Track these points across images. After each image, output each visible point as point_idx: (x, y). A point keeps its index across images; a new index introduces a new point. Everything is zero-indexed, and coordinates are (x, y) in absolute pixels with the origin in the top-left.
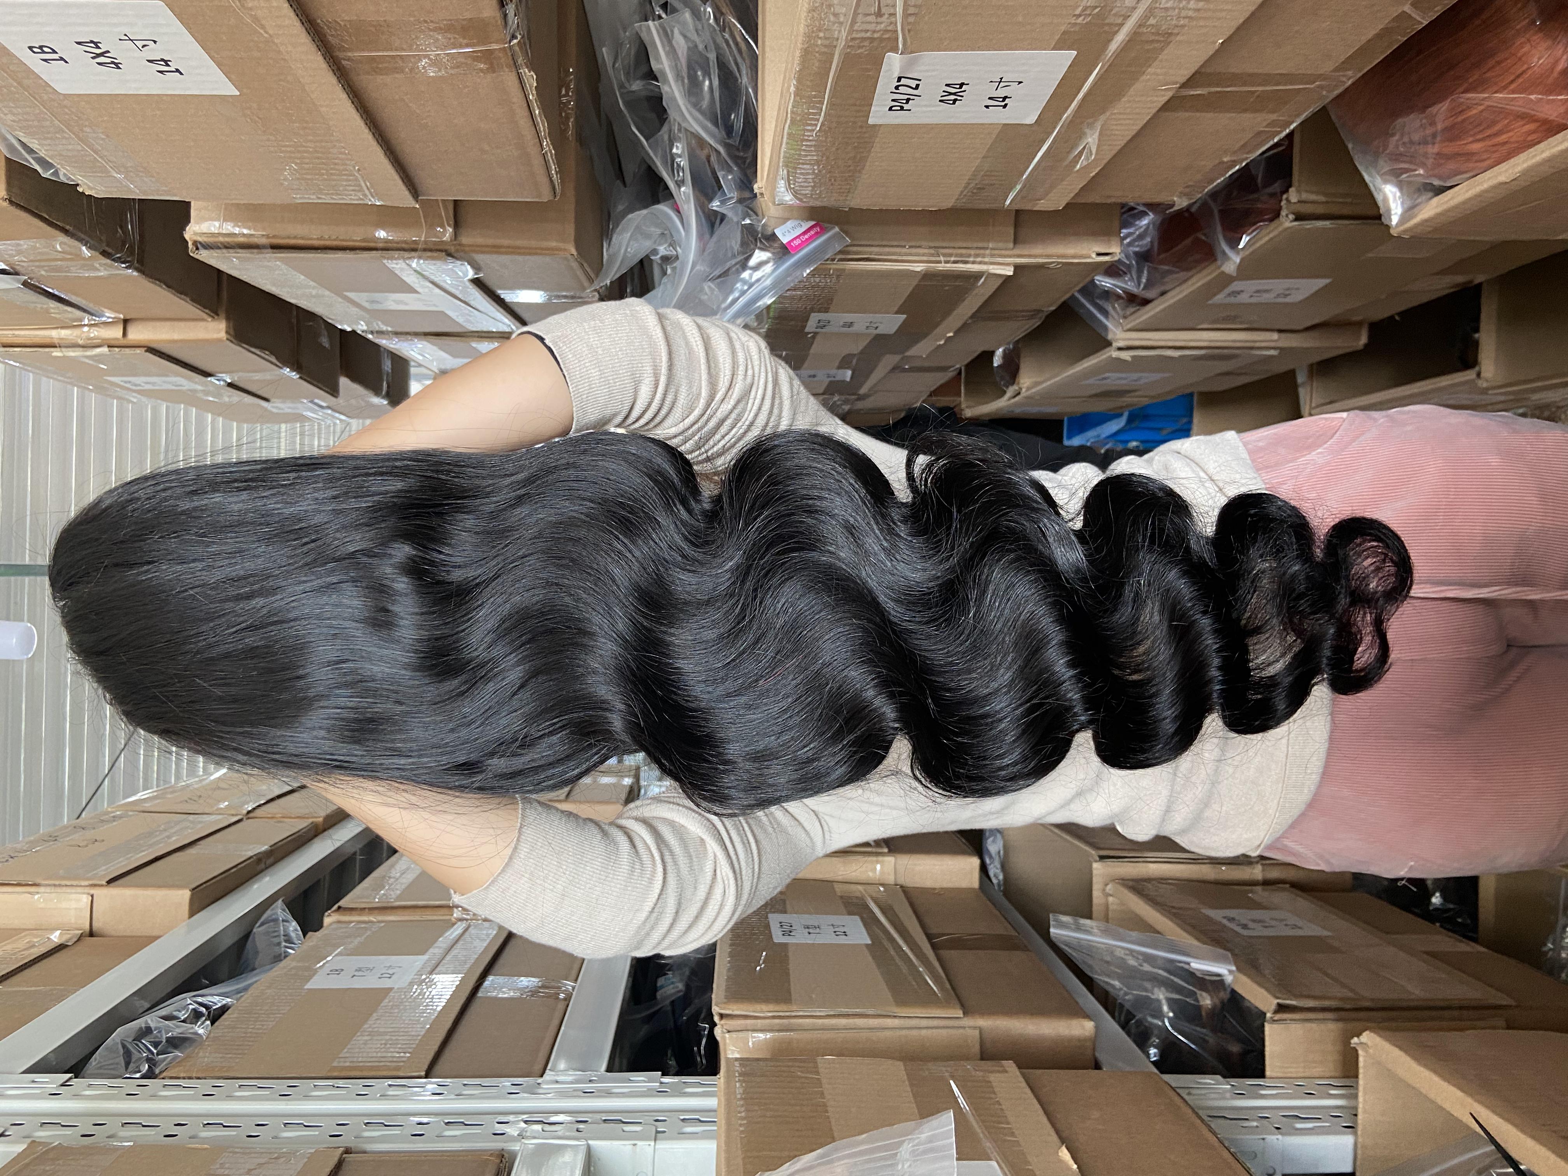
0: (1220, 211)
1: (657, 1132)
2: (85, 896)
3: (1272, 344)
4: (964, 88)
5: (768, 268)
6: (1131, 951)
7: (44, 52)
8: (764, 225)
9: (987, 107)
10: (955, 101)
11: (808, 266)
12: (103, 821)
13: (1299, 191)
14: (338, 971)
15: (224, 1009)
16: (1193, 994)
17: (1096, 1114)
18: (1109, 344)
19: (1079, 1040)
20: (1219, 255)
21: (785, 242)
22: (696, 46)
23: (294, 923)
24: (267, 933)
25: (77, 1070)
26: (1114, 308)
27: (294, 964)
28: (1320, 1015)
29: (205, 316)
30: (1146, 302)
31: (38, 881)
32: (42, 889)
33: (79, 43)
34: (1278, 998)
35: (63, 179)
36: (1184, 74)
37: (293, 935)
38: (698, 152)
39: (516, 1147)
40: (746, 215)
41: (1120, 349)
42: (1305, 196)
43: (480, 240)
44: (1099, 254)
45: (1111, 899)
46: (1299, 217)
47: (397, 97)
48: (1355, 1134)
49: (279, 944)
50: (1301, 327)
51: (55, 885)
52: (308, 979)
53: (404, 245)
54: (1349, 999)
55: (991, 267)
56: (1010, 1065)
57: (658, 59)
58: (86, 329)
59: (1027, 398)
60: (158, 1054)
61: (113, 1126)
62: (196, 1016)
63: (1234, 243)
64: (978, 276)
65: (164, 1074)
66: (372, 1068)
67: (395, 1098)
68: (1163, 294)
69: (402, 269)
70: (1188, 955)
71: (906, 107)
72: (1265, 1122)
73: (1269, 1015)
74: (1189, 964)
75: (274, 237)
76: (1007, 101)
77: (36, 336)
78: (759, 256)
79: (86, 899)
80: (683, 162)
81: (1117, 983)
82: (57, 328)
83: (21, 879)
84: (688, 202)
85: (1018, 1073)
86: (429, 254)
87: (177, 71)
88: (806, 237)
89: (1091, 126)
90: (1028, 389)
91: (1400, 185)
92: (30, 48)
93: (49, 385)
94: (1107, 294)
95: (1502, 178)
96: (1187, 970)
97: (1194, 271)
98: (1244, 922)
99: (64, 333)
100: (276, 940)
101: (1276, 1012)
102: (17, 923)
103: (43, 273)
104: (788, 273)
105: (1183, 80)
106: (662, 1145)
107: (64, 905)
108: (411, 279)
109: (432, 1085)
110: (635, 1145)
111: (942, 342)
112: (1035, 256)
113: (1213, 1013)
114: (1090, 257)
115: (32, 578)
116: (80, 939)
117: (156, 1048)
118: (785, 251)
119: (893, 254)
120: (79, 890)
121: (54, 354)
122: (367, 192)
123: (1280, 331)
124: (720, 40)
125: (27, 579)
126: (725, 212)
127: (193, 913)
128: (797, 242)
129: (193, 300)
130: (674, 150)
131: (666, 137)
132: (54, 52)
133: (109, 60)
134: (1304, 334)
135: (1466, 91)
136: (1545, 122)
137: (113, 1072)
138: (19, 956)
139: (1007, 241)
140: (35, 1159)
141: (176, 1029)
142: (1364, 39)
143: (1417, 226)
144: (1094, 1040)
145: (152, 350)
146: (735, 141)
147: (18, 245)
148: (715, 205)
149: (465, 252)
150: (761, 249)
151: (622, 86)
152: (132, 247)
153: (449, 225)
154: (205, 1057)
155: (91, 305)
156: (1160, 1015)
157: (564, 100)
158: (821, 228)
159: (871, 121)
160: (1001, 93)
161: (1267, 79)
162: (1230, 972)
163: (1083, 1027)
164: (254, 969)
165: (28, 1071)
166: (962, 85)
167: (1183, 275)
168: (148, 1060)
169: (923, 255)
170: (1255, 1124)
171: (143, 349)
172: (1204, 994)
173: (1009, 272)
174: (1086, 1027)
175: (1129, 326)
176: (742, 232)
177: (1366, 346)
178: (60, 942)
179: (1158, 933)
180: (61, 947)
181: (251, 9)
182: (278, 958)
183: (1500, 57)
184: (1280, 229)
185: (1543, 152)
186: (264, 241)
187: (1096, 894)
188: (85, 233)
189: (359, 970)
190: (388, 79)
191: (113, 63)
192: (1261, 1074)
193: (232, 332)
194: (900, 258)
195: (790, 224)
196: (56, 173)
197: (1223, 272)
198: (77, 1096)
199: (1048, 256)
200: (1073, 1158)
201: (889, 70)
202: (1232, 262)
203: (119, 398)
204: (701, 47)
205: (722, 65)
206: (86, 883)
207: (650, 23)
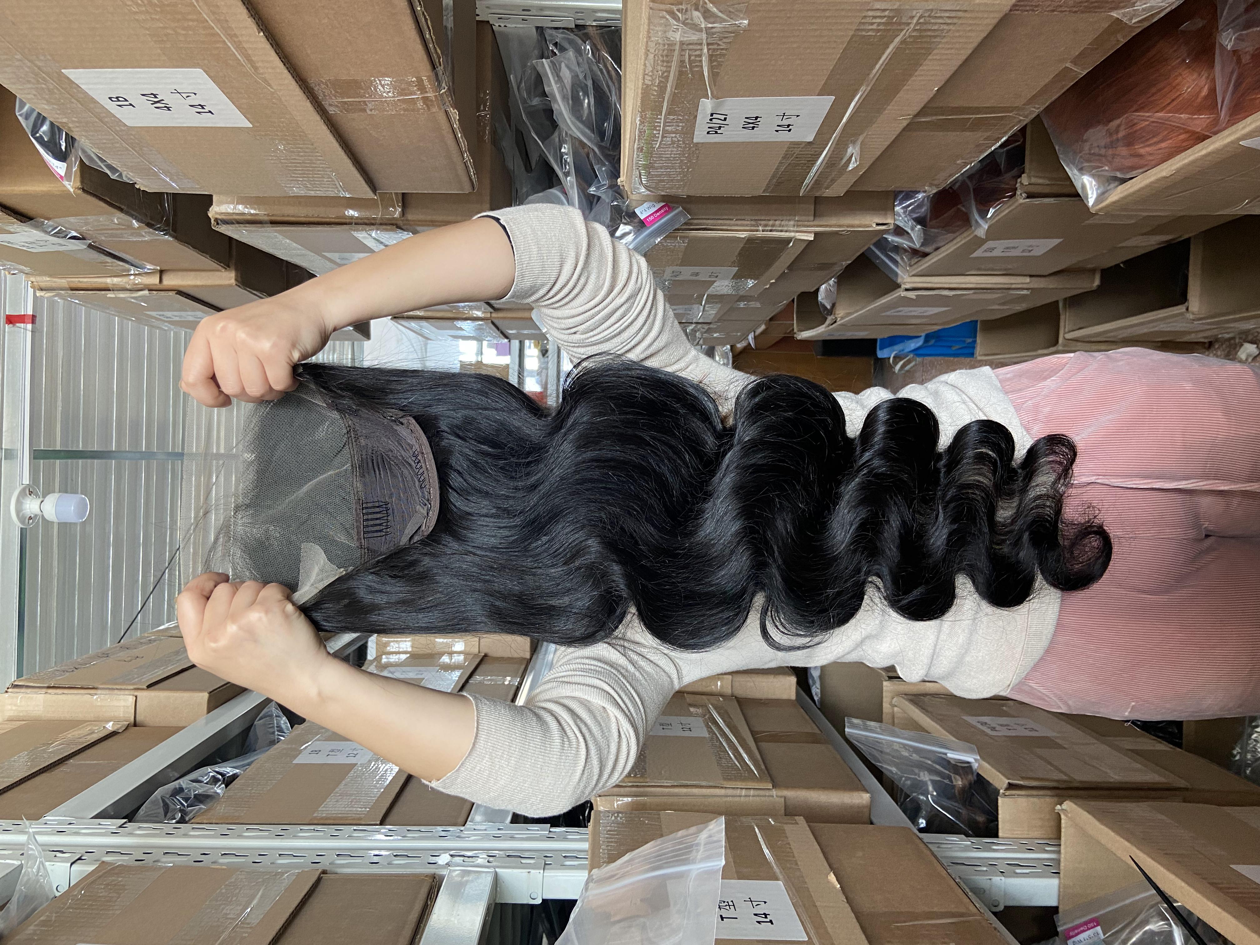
0: (974, 190)
1: (545, 864)
2: (131, 697)
3: (1025, 286)
4: (759, 119)
5: (630, 237)
6: (905, 746)
7: (119, 101)
8: (628, 206)
9: (777, 131)
10: (753, 128)
11: (659, 236)
12: (141, 643)
13: (1029, 177)
14: (317, 752)
15: (234, 777)
16: (950, 778)
17: (860, 854)
18: (899, 286)
19: (859, 807)
20: (973, 223)
21: (642, 218)
22: (578, 76)
23: (284, 718)
24: (264, 725)
25: (130, 817)
26: (902, 259)
27: (285, 746)
28: (1041, 792)
29: (220, 268)
30: (926, 255)
31: (96, 686)
32: (99, 692)
33: (143, 95)
34: (1009, 779)
35: (125, 179)
36: (916, 109)
37: (283, 726)
38: (581, 150)
39: (444, 872)
40: (615, 199)
41: (907, 290)
42: (1034, 180)
43: (421, 217)
44: (878, 224)
45: (896, 709)
46: (1030, 196)
47: (362, 127)
48: (1059, 878)
49: (273, 733)
50: (1047, 274)
51: (109, 689)
52: (295, 757)
53: (366, 221)
54: (1065, 781)
55: (797, 234)
56: (801, 820)
57: (550, 85)
58: (132, 277)
59: (842, 325)
60: (188, 807)
61: (157, 854)
62: (215, 781)
63: (983, 214)
64: (789, 240)
65: (192, 821)
66: (341, 818)
67: (358, 838)
68: (937, 249)
69: (364, 238)
70: (947, 748)
71: (719, 131)
72: (993, 868)
73: (1001, 791)
74: (946, 754)
75: (273, 215)
76: (790, 127)
77: (95, 282)
78: (623, 229)
79: (131, 699)
80: (569, 159)
81: (894, 769)
82: (111, 277)
83: (84, 684)
84: (572, 187)
85: (806, 825)
86: (384, 227)
87: (210, 112)
88: (658, 214)
89: (854, 142)
90: (842, 318)
91: (1093, 176)
92: (110, 98)
93: (97, 315)
94: (897, 249)
95: (1164, 174)
96: (944, 759)
97: (958, 233)
98: (994, 726)
99: (116, 280)
100: (271, 730)
101: (1007, 789)
102: (80, 716)
103: (103, 238)
104: (644, 241)
105: (915, 113)
106: (548, 873)
107: (116, 703)
108: (371, 243)
109: (385, 829)
110: (529, 872)
111: (767, 287)
112: (831, 226)
113: (963, 790)
114: (871, 226)
115: (84, 460)
116: (128, 727)
117: (186, 802)
118: (642, 224)
119: (725, 225)
120: (127, 692)
121: (108, 296)
122: (340, 189)
123: (1031, 276)
124: (595, 68)
125: (80, 461)
126: (600, 195)
127: (209, 711)
128: (652, 218)
129: (212, 257)
130: (563, 150)
131: (557, 140)
132: (126, 100)
133: (163, 105)
134: (1052, 278)
135: (1136, 111)
136: (1194, 133)
137: (155, 819)
138: (83, 740)
139: (808, 215)
140: (105, 873)
141: (200, 789)
142: (1043, 84)
143: (1107, 206)
144: (870, 807)
145: (180, 293)
146: (607, 143)
147: (87, 219)
148: (592, 190)
149: (411, 225)
150: (625, 224)
151: (524, 102)
152: (167, 220)
153: (398, 206)
154: (220, 809)
155: (137, 261)
156: (926, 793)
157: (483, 114)
158: (669, 207)
159: (695, 141)
160: (785, 122)
161: (977, 110)
162: (976, 760)
163: (862, 797)
164: (255, 750)
165: (95, 817)
166: (757, 118)
167: (950, 236)
168: (181, 811)
169: (747, 225)
170: (985, 869)
171: (174, 292)
172: (958, 777)
173: (811, 237)
174: (862, 798)
175: (913, 273)
176: (611, 211)
177: (1099, 287)
178: (113, 730)
179: (927, 732)
180: (113, 734)
181: (262, 74)
182: (273, 743)
183: (1161, 85)
184: (1016, 204)
185: (1190, 156)
186: (266, 218)
187: (886, 706)
188: (135, 210)
189: (333, 751)
190: (355, 115)
191: (165, 107)
192: (996, 836)
193: (239, 279)
194: (729, 228)
195: (646, 205)
196: (120, 175)
197: (976, 236)
198: (131, 834)
199: (840, 226)
200: (837, 880)
201: (704, 110)
202: (982, 228)
203: (151, 327)
204: (581, 76)
205: (597, 88)
206: (132, 687)
207: (544, 60)
